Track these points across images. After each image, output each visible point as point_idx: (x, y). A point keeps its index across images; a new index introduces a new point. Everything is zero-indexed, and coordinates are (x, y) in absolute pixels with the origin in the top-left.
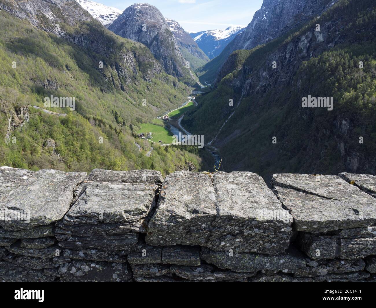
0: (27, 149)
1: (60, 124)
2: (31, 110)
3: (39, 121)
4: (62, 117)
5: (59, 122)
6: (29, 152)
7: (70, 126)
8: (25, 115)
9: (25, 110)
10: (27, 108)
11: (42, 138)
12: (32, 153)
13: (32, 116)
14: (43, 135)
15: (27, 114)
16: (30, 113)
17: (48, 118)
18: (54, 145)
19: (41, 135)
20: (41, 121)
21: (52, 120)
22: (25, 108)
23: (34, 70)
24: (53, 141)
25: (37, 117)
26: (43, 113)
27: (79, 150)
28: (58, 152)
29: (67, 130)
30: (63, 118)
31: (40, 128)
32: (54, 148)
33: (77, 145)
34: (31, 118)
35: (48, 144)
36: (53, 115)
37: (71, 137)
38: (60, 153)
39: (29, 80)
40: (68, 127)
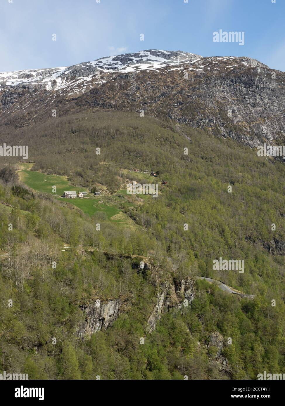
0: (177, 344)
1: (241, 311)
2: (200, 284)
3: (208, 302)
4: (246, 299)
5: (240, 308)
6: (180, 348)
7: (256, 315)
8: (188, 292)
9: (188, 284)
10: (193, 281)
11: (207, 331)
12: (183, 351)
13: (199, 294)
14: (209, 325)
15: (190, 290)
16: (197, 289)
17: (223, 299)
18: (221, 344)
19: (206, 325)
20: (211, 303)
21: (228, 303)
22: (189, 281)
23: (256, 224)
24: (221, 337)
25: (206, 296)
26: (216, 291)
27: (260, 359)
28: (225, 357)
29: (250, 323)
30: (248, 301)
31: (207, 315)
32: (219, 348)
33: (260, 349)
34: (197, 296)
35: (211, 341)
36: (233, 295)
37: (252, 334)
38: (229, 359)
39: (244, 239)
40: (252, 317)
